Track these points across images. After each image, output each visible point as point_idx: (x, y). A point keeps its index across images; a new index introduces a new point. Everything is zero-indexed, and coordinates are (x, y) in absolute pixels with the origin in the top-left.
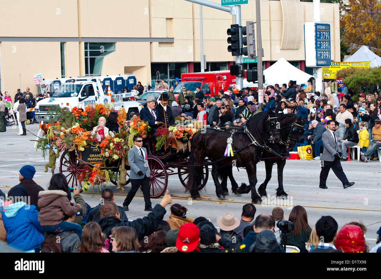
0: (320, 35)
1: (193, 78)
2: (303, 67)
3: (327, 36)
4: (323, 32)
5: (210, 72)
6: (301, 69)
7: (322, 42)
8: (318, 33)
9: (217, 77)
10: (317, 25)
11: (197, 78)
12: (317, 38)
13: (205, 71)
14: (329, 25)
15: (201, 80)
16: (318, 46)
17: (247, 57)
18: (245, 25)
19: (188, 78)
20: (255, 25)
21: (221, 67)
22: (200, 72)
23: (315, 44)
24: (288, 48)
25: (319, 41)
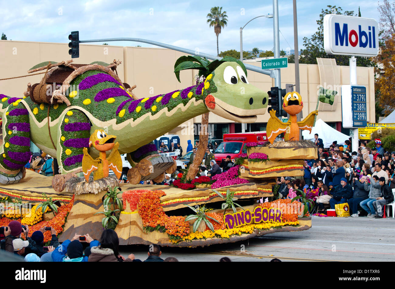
0: (357, 97)
1: (234, 138)
2: (340, 128)
3: (363, 98)
4: (359, 94)
5: (250, 133)
6: (338, 130)
7: (358, 104)
8: (355, 95)
9: (257, 137)
10: (353, 88)
11: (238, 138)
12: (353, 100)
13: (246, 131)
14: (365, 88)
15: (242, 140)
16: (355, 107)
17: (286, 118)
18: (285, 88)
19: (230, 138)
20: (294, 87)
21: (261, 128)
22: (241, 132)
23: (352, 106)
24: (325, 110)
25: (355, 104)
